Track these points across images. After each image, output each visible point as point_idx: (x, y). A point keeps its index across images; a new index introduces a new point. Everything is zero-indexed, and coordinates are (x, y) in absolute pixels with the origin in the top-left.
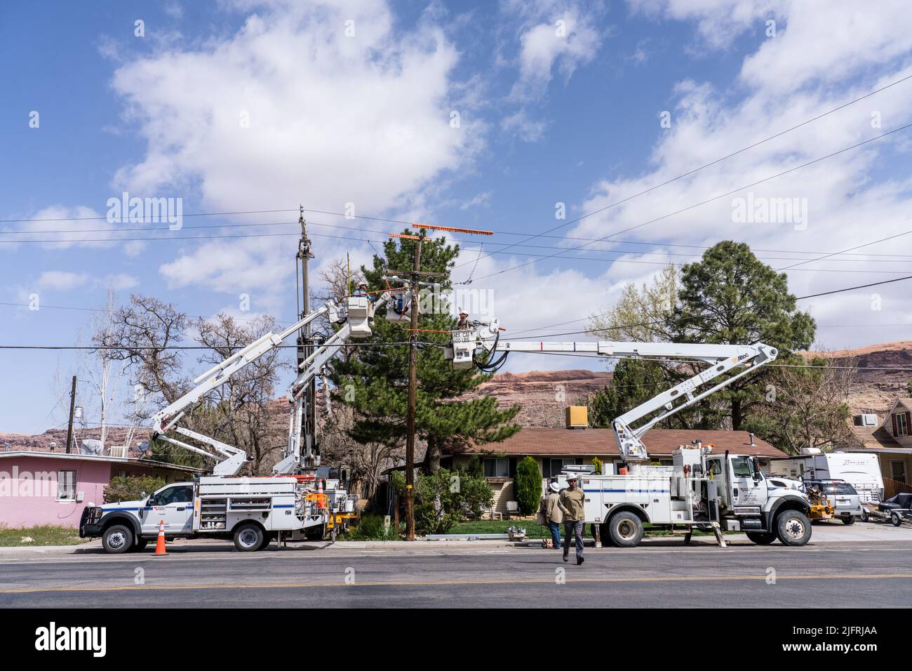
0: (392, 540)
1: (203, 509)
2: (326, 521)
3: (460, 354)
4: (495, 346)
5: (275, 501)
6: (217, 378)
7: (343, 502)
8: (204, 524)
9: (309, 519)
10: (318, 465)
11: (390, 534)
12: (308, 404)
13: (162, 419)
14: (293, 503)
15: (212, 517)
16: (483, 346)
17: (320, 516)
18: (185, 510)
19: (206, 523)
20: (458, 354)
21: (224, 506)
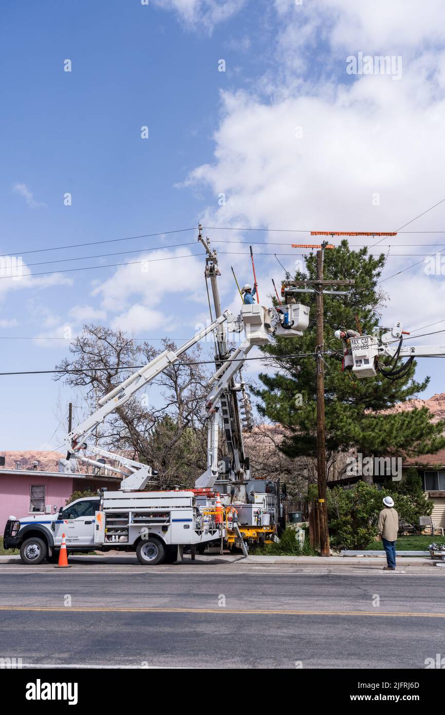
0: (308, 555)
1: (107, 523)
2: (224, 536)
3: (359, 361)
4: (398, 351)
5: (173, 516)
6: (120, 398)
7: (260, 516)
8: (109, 537)
9: (206, 533)
10: (248, 478)
11: (304, 549)
12: (232, 419)
13: (72, 439)
14: (191, 517)
15: (116, 530)
16: (386, 352)
17: (218, 530)
18: (92, 524)
19: (111, 536)
20: (357, 362)
21: (126, 519)
